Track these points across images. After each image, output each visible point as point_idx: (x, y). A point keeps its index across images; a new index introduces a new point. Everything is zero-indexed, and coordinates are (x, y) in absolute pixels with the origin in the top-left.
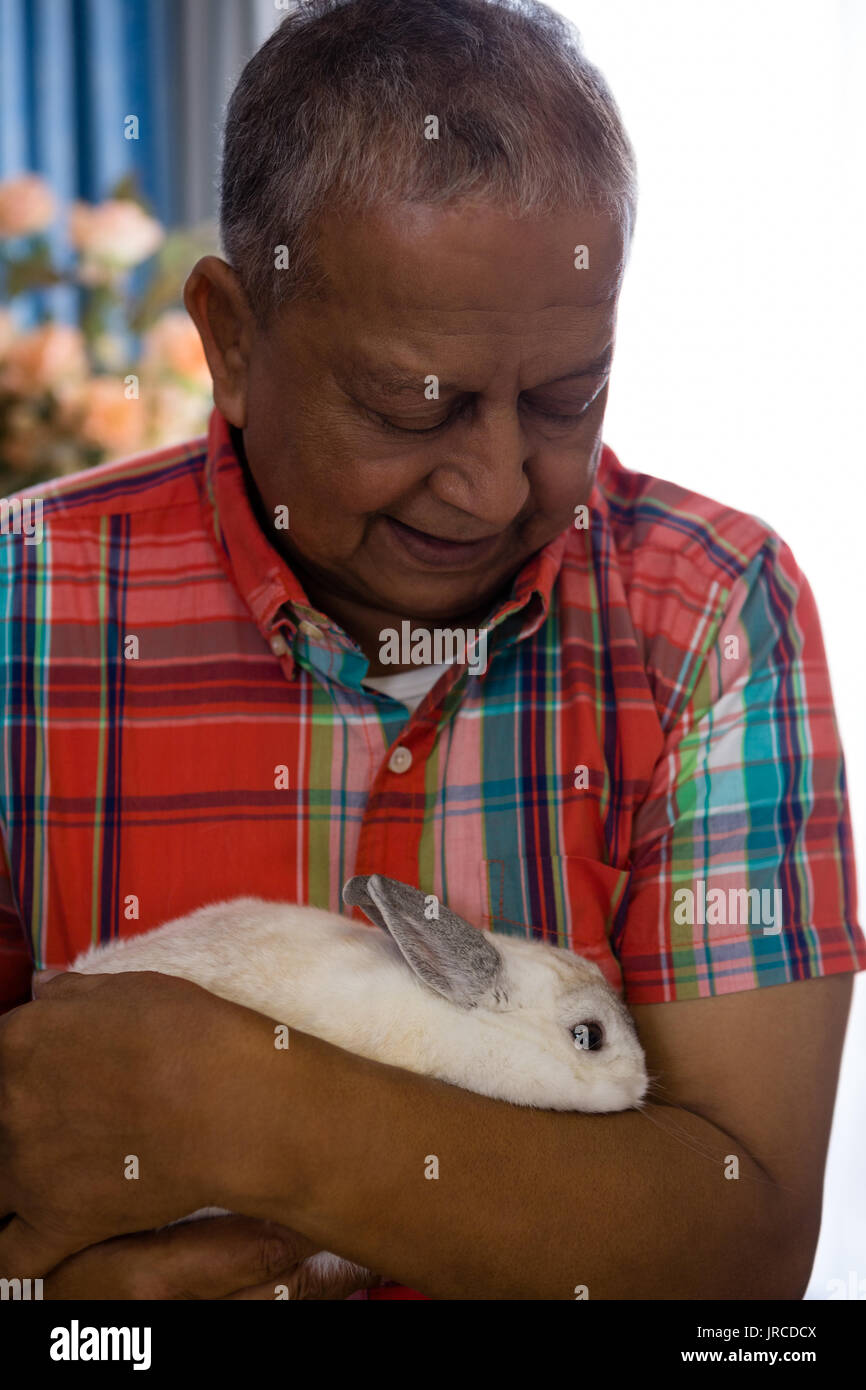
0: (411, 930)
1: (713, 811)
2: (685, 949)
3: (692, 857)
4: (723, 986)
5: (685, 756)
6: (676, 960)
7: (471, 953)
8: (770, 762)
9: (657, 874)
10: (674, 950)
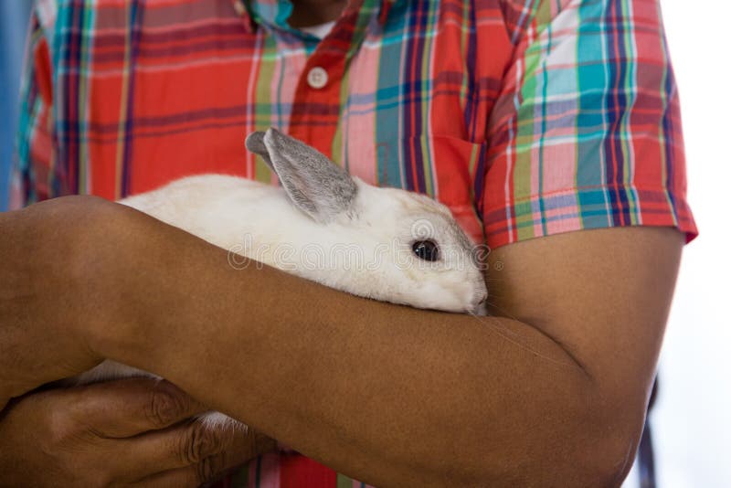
0: (290, 166)
1: (550, 99)
2: (523, 202)
3: (532, 133)
4: (553, 228)
5: (529, 60)
6: (518, 210)
7: (333, 184)
8: (600, 63)
9: (505, 149)
10: (516, 203)
